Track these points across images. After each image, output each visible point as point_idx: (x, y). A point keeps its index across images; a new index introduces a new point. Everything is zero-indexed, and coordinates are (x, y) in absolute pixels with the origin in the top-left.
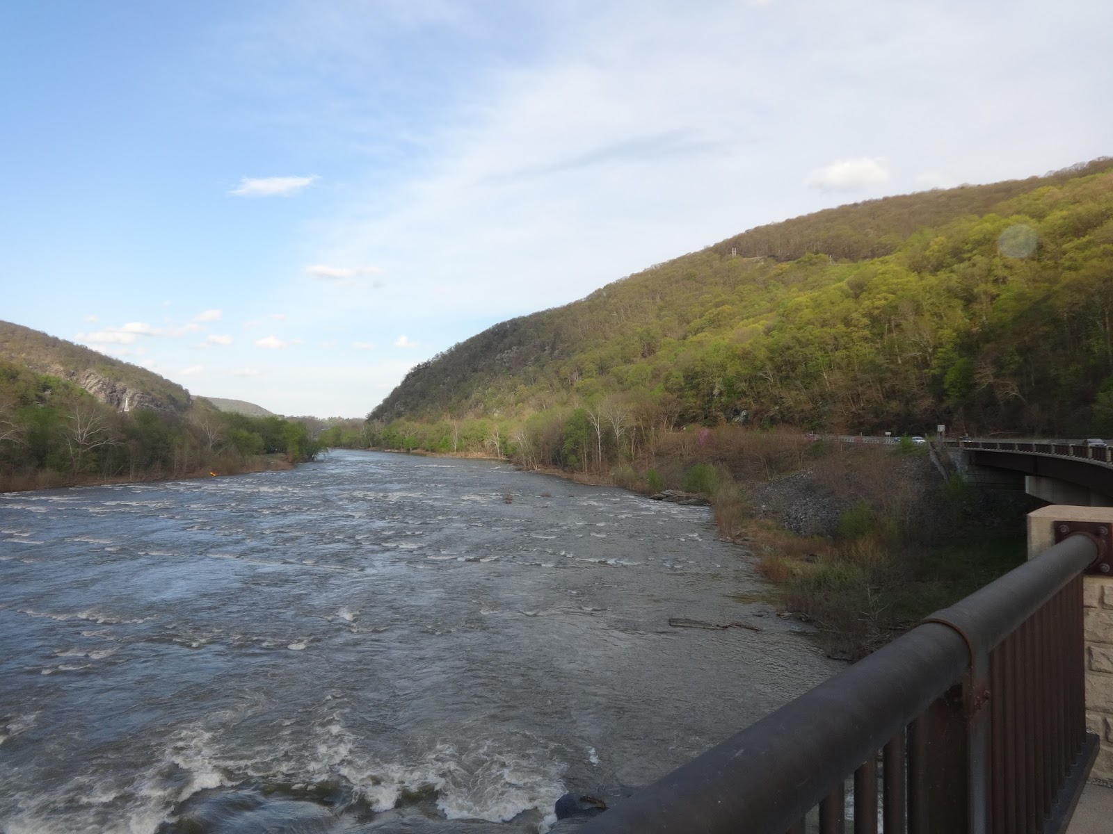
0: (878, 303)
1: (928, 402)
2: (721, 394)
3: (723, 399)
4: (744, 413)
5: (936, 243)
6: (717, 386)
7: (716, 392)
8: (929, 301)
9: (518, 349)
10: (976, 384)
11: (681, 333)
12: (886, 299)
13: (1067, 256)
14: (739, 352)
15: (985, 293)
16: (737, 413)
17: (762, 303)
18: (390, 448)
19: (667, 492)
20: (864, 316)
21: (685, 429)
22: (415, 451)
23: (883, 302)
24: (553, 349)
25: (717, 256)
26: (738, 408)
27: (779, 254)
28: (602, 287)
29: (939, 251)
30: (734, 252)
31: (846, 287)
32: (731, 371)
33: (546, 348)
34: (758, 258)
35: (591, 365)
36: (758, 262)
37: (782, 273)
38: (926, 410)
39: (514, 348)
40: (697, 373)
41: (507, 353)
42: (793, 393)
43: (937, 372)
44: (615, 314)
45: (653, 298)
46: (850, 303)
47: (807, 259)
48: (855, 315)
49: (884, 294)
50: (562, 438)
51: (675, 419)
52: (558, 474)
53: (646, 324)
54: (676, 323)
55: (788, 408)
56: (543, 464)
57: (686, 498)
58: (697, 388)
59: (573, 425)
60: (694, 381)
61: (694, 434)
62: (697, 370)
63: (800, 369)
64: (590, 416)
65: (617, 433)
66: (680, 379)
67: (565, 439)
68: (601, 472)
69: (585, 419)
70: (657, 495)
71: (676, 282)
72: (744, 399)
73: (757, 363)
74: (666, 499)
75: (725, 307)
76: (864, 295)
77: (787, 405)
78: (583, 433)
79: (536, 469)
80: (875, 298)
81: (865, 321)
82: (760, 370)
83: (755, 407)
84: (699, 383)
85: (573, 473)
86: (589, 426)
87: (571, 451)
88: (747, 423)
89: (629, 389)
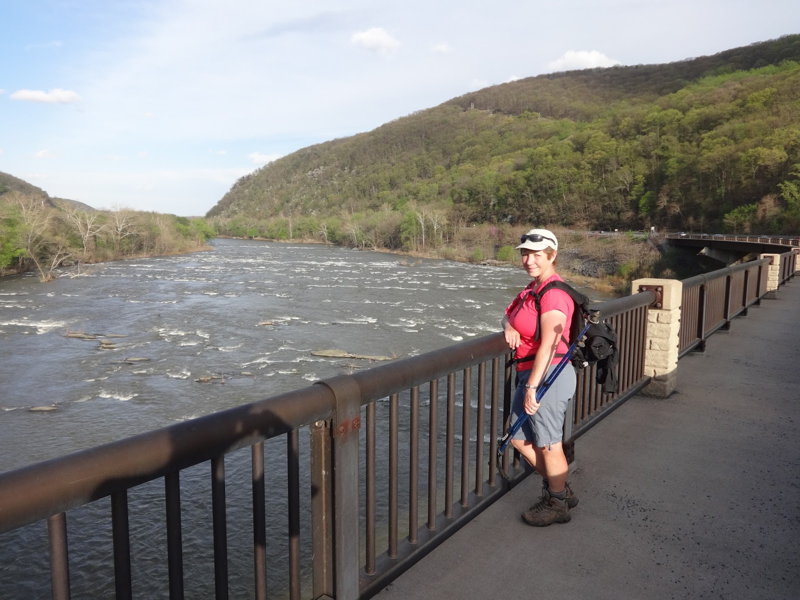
0: (596, 156)
1: (630, 214)
2: (494, 205)
3: (496, 208)
4: (510, 216)
5: (625, 121)
6: (493, 200)
7: (492, 204)
8: (626, 157)
9: (324, 168)
10: (658, 206)
11: (447, 161)
12: (600, 154)
13: (704, 141)
14: (506, 179)
15: (656, 154)
16: (505, 216)
17: (504, 145)
18: (235, 236)
19: (488, 261)
20: (589, 163)
21: (474, 225)
22: (256, 238)
23: (599, 156)
24: (351, 169)
25: (460, 108)
26: (506, 213)
27: (502, 109)
28: (380, 126)
29: (627, 126)
30: (472, 105)
31: (571, 143)
32: (504, 190)
33: (346, 168)
34: (489, 111)
35: (384, 182)
36: (488, 113)
37: (509, 124)
38: (629, 217)
39: (322, 167)
40: (479, 192)
41: (316, 171)
42: (545, 206)
43: (634, 198)
44: (395, 147)
45: (421, 136)
46: (578, 154)
47: (526, 116)
48: (583, 162)
49: (600, 151)
50: (398, 230)
51: (467, 219)
52: (395, 252)
53: (420, 154)
54: (441, 155)
55: (543, 215)
56: (378, 247)
57: (503, 264)
58: (477, 200)
59: (407, 222)
60: (476, 197)
61: (486, 229)
62: (479, 190)
63: (551, 192)
64: (419, 217)
65: (435, 228)
66: (466, 195)
67: (403, 231)
68: (425, 251)
69: (415, 219)
70: (482, 262)
71: (435, 126)
72: (510, 208)
73: (520, 187)
74: (488, 265)
75: (477, 146)
76: (586, 150)
77: (541, 212)
78: (414, 227)
79: (376, 249)
80: (594, 153)
81: (589, 166)
82: (523, 191)
83: (518, 213)
84: (479, 198)
85: (408, 251)
86: (417, 223)
87: (407, 239)
88: (513, 222)
89: (423, 199)
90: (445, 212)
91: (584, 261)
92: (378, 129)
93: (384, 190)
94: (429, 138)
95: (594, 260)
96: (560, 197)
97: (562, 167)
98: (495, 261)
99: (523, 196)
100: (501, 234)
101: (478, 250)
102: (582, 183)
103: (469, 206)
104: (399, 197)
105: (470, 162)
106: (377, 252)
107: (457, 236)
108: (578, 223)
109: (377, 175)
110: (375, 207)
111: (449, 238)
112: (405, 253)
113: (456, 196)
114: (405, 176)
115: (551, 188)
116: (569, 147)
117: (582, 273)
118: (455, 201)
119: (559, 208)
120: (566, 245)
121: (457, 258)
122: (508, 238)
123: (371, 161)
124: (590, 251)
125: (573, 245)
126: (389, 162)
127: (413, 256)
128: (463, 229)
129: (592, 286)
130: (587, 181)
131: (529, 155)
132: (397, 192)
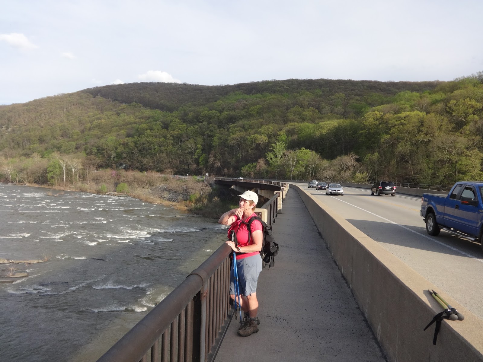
0: (175, 133)
1: (194, 166)
2: (114, 158)
3: (115, 159)
4: (124, 165)
5: (191, 114)
6: (113, 154)
7: (112, 157)
8: (192, 134)
10: (209, 162)
11: (82, 128)
12: (178, 131)
14: (122, 142)
15: (207, 134)
16: (121, 165)
19: (111, 193)
20: (171, 136)
21: (101, 170)
23: (177, 132)
24: (8, 127)
25: (91, 96)
26: (122, 163)
27: (119, 99)
28: (32, 100)
29: (192, 117)
30: (99, 95)
31: (161, 124)
32: (120, 149)
33: (3, 127)
34: (110, 99)
35: (35, 138)
36: (110, 101)
37: (123, 109)
38: (194, 168)
40: (104, 149)
42: (146, 159)
43: (196, 157)
44: (43, 115)
45: (63, 110)
46: (165, 130)
47: (134, 105)
48: (168, 135)
49: (177, 130)
50: (45, 172)
51: (96, 165)
52: (43, 187)
53: (62, 122)
54: (78, 124)
55: (145, 165)
56: (29, 182)
57: (120, 195)
58: (103, 154)
59: (52, 167)
60: (102, 152)
61: (108, 173)
62: (104, 147)
63: (149, 151)
64: (61, 163)
65: (73, 171)
66: (95, 150)
67: (49, 172)
68: (66, 186)
69: (59, 164)
70: (106, 194)
71: (74, 105)
72: (124, 160)
73: (130, 147)
74: (111, 195)
75: (103, 121)
76: (170, 129)
77: (144, 163)
78: (58, 170)
79: (27, 184)
80: (174, 130)
81: (171, 138)
82: (132, 150)
83: (129, 163)
84: (104, 153)
85: (53, 186)
86: (60, 167)
87: (52, 178)
88: (126, 169)
89: (65, 152)
90: (80, 160)
91: (170, 192)
92: (30, 102)
93: (34, 144)
94: (69, 112)
95: (175, 192)
96: (155, 155)
97: (156, 137)
98: (116, 193)
99: (132, 153)
100: (118, 176)
101: (104, 186)
102: (167, 147)
103: (97, 157)
104: (46, 149)
105: (98, 130)
106: (28, 186)
107: (88, 176)
108: (166, 170)
109: (29, 134)
110: (27, 155)
111: (83, 177)
112: (51, 187)
113: (88, 151)
114: (51, 135)
115: (150, 149)
116: (160, 126)
117: (169, 200)
118: (87, 154)
119: (155, 161)
120: (159, 183)
121: (89, 190)
122: (123, 179)
123: (24, 123)
124: (173, 187)
125: (163, 183)
126: (39, 125)
127: (57, 189)
128: (93, 172)
129: (175, 207)
130: (171, 147)
131: (136, 129)
132: (44, 146)
